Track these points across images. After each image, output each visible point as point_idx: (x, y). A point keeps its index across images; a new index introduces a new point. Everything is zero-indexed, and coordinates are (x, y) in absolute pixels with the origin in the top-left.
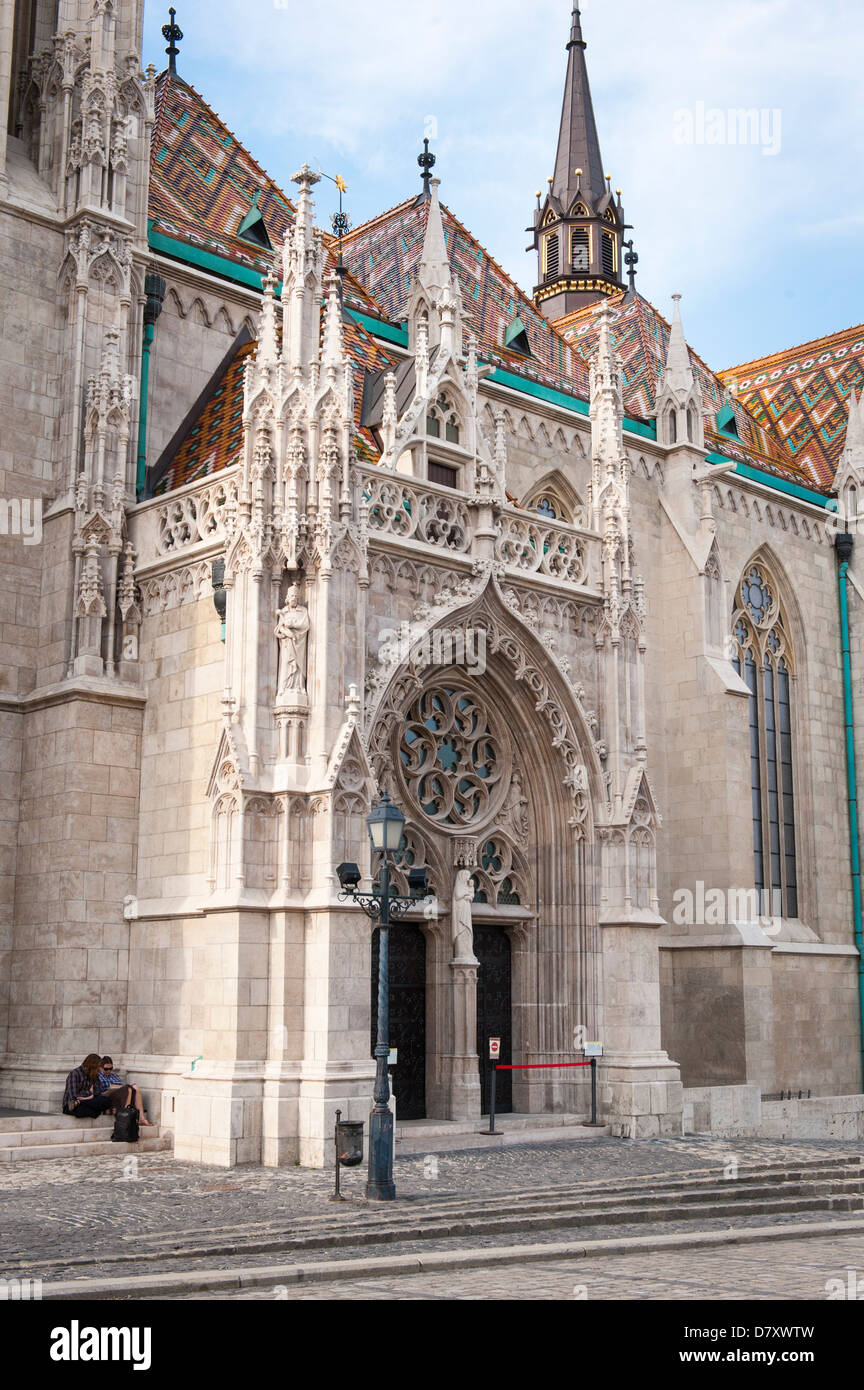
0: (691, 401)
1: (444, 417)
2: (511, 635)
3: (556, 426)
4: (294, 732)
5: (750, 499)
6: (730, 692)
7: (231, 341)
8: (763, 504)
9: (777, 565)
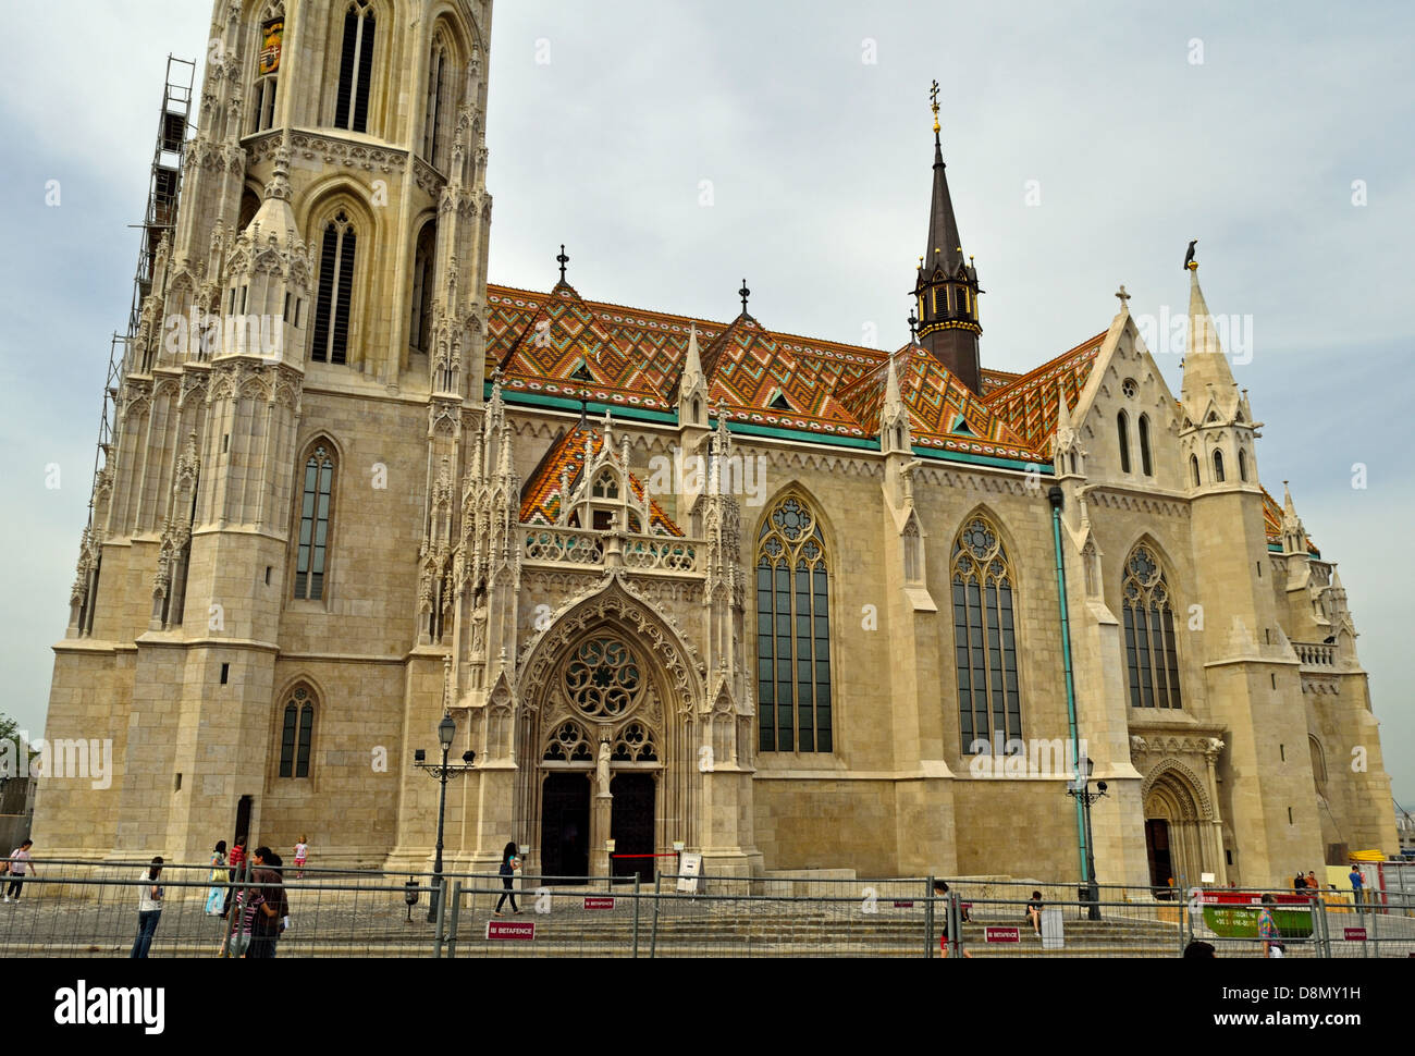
2: (634, 607)
3: (793, 454)
4: (477, 675)
5: (965, 477)
6: (917, 611)
7: (551, 442)
9: (994, 516)
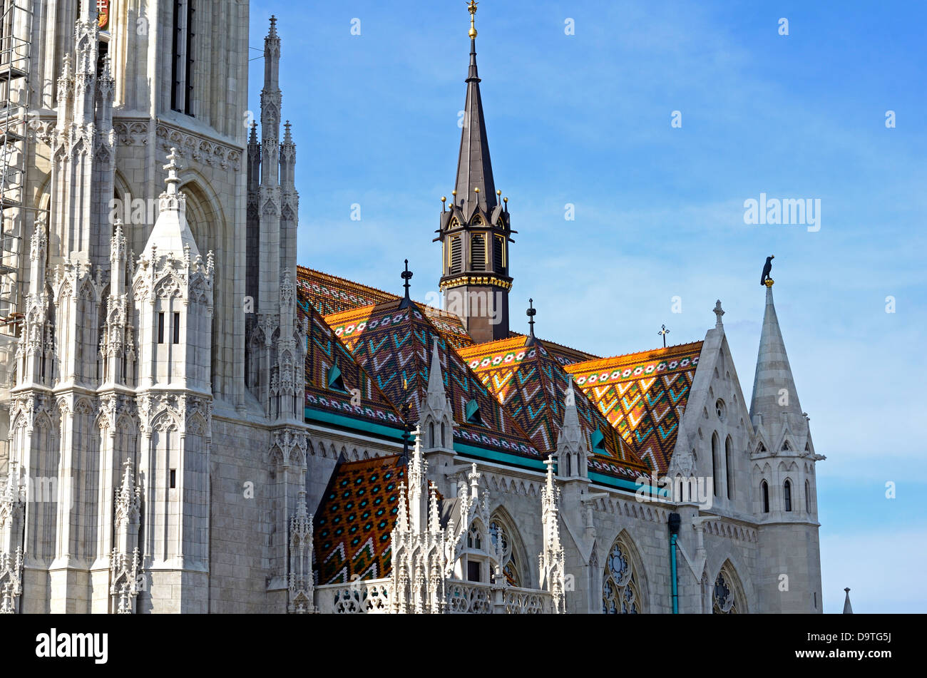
0: (580, 448)
1: (474, 536)
5: (614, 501)
7: (335, 463)
8: (622, 502)
9: (630, 541)
